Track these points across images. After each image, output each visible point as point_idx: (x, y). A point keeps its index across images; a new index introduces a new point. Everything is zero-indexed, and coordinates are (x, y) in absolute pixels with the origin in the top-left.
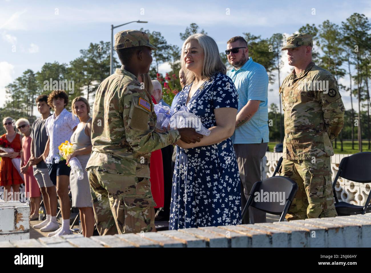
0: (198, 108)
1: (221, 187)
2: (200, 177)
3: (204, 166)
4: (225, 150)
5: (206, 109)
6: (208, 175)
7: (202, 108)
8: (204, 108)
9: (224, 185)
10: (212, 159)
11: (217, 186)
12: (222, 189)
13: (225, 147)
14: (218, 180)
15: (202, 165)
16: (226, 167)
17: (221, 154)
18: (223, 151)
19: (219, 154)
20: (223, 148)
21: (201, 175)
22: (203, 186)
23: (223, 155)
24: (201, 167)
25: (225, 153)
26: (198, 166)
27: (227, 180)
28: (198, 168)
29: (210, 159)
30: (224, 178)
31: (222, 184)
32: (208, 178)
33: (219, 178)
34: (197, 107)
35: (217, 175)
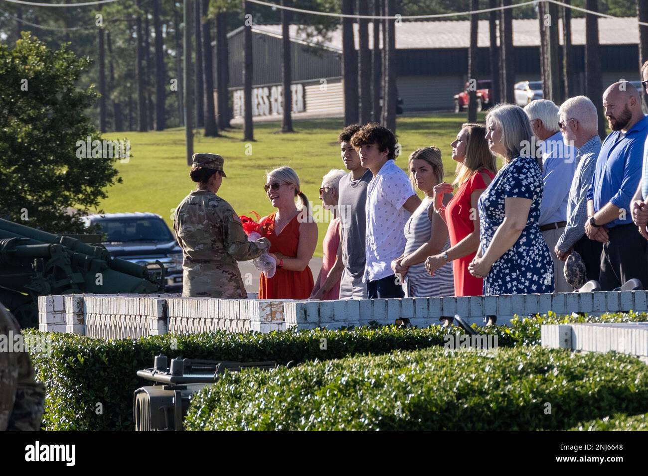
0: (491, 199)
1: (522, 287)
2: (500, 278)
3: (503, 265)
4: (524, 244)
5: (499, 200)
6: (507, 274)
7: (494, 199)
8: (497, 198)
9: (526, 284)
10: (510, 257)
11: (517, 286)
12: (524, 288)
13: (525, 241)
14: (517, 279)
15: (501, 264)
16: (527, 264)
17: (519, 250)
18: (522, 245)
19: (517, 249)
20: (521, 243)
21: (501, 275)
22: (503, 288)
23: (522, 251)
24: (500, 267)
25: (525, 248)
26: (497, 266)
27: (530, 277)
28: (498, 268)
29: (508, 257)
30: (524, 276)
31: (523, 283)
32: (508, 278)
33: (518, 276)
34: (489, 197)
35: (515, 274)
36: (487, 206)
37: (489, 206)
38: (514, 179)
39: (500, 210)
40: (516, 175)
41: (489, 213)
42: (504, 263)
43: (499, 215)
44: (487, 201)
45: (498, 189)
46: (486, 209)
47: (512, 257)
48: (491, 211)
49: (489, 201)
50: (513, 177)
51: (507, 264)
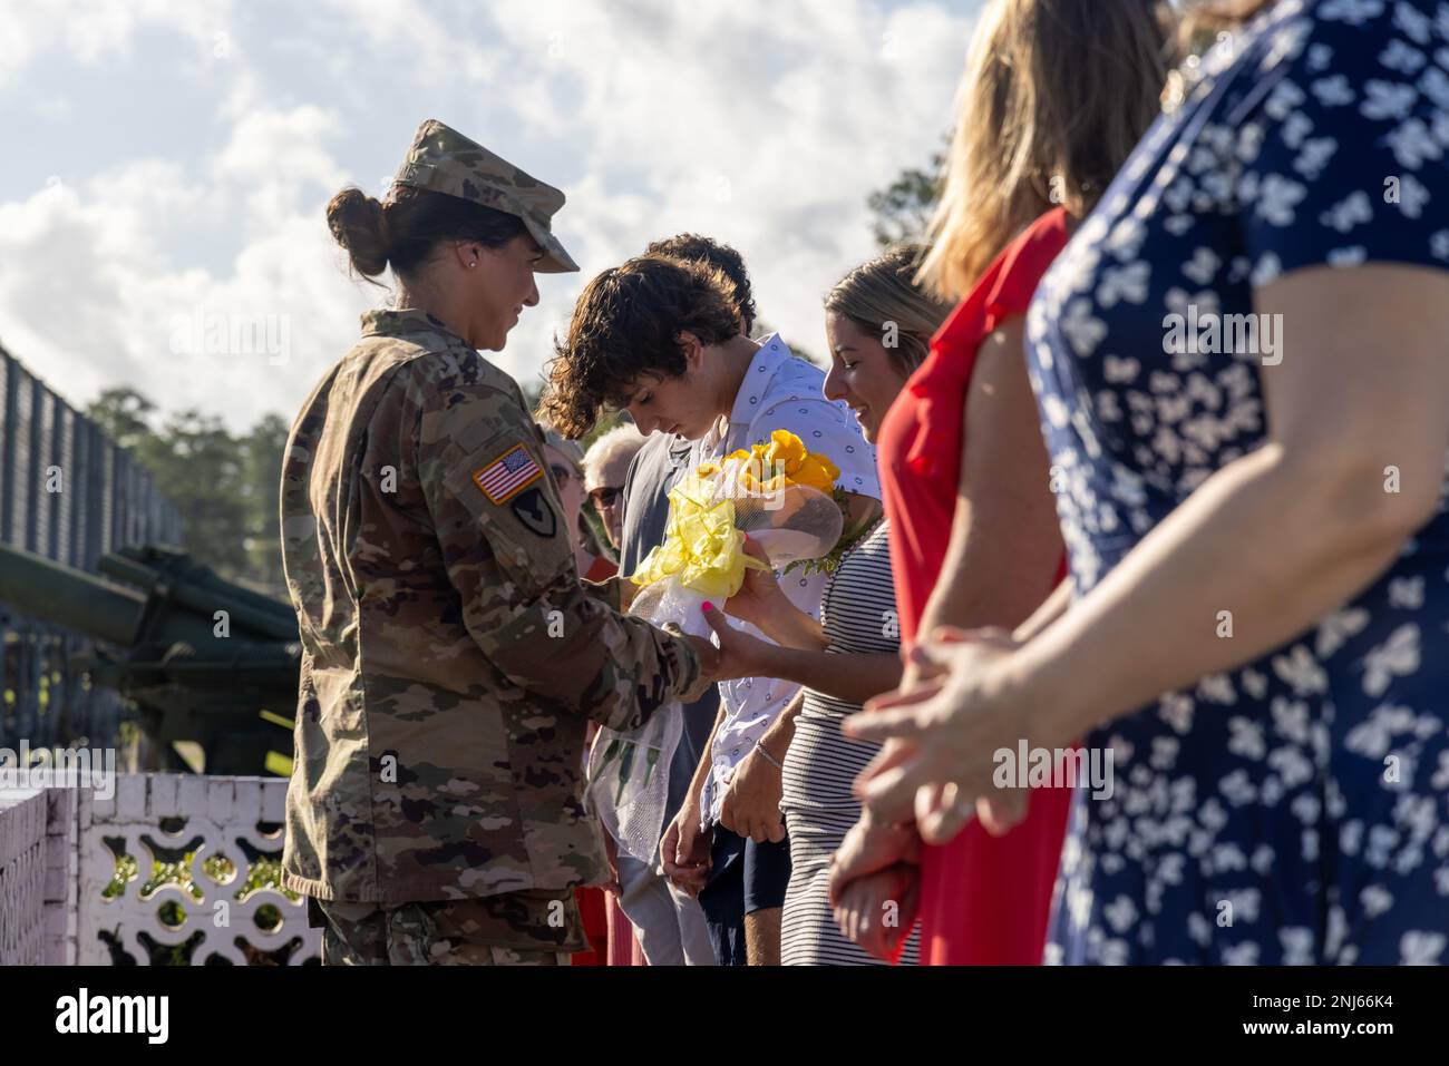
10: (1274, 791)
15: (1198, 842)
24: (1189, 864)
26: (1171, 847)
28: (1172, 870)
29: (1260, 790)
36: (1083, 347)
37: (1103, 349)
38: (1324, 120)
39: (1183, 377)
40: (1334, 91)
41: (1107, 403)
42: (1222, 837)
43: (1176, 427)
44: (1081, 308)
45: (1163, 210)
46: (1087, 373)
47: (1292, 794)
48: (1121, 389)
49: (1098, 312)
50: (1310, 106)
51: (1248, 850)
